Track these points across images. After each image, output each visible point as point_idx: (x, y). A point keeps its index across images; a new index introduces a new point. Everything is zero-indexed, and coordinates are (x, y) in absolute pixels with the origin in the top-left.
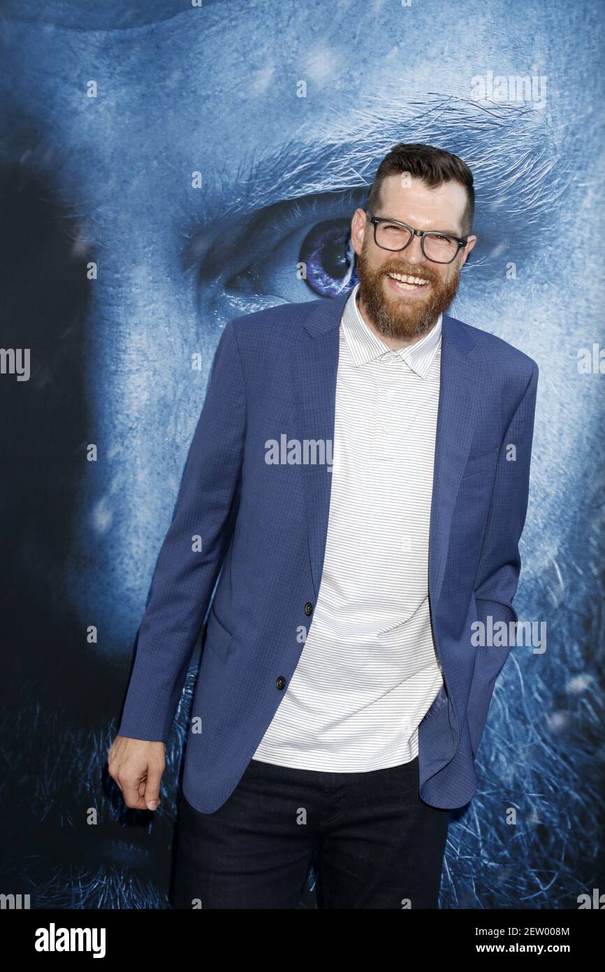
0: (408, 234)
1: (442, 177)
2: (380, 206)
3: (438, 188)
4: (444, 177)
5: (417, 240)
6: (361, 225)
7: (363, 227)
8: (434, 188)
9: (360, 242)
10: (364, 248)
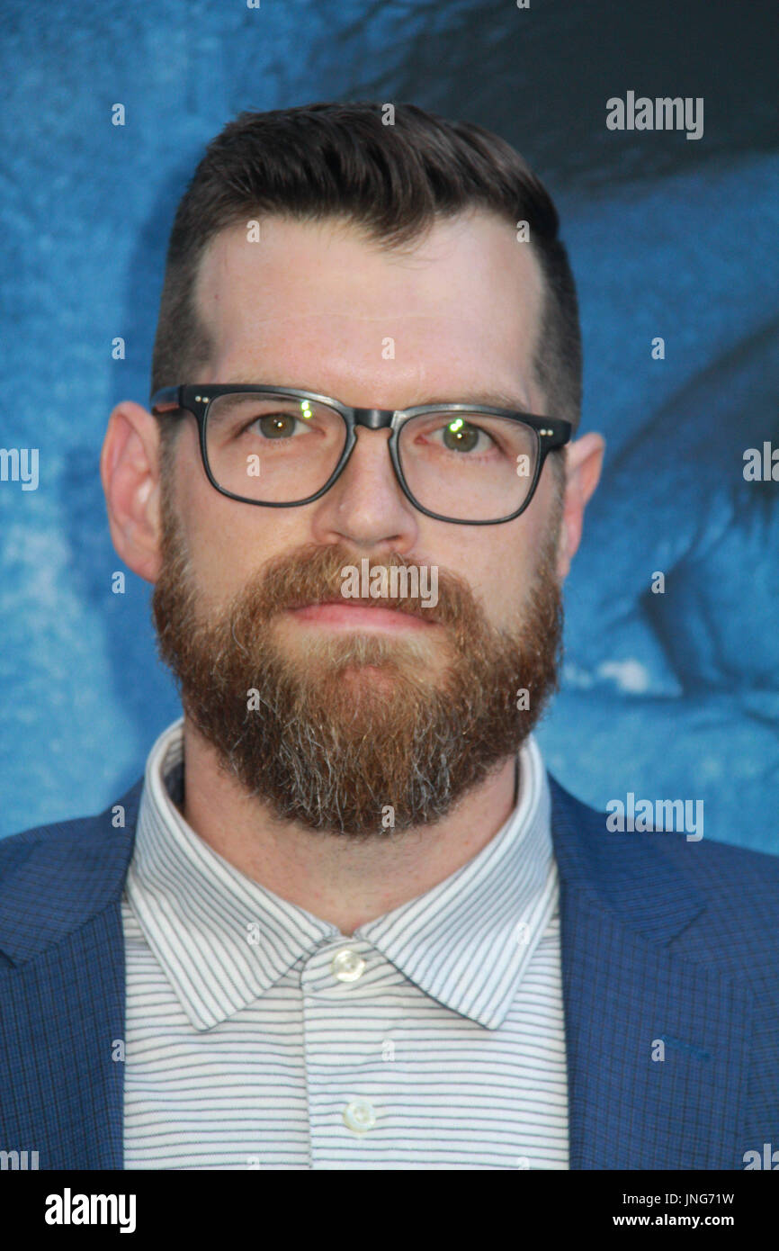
0: (334, 434)
1: (431, 194)
2: (207, 351)
3: (422, 236)
4: (439, 196)
5: (372, 448)
6: (142, 465)
7: (148, 473)
8: (403, 239)
9: (148, 529)
10: (169, 547)
